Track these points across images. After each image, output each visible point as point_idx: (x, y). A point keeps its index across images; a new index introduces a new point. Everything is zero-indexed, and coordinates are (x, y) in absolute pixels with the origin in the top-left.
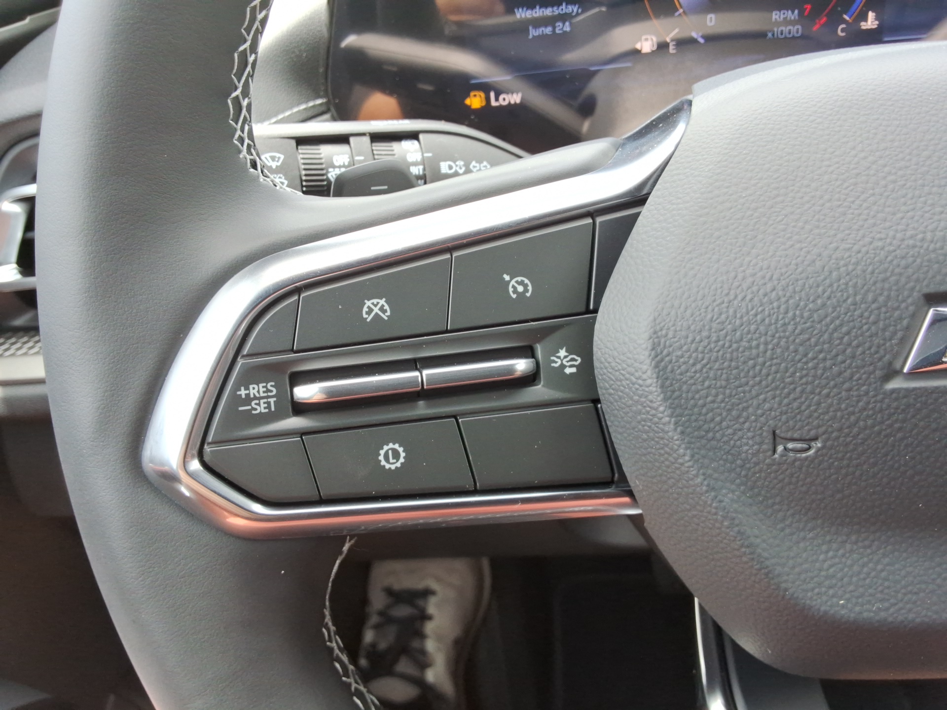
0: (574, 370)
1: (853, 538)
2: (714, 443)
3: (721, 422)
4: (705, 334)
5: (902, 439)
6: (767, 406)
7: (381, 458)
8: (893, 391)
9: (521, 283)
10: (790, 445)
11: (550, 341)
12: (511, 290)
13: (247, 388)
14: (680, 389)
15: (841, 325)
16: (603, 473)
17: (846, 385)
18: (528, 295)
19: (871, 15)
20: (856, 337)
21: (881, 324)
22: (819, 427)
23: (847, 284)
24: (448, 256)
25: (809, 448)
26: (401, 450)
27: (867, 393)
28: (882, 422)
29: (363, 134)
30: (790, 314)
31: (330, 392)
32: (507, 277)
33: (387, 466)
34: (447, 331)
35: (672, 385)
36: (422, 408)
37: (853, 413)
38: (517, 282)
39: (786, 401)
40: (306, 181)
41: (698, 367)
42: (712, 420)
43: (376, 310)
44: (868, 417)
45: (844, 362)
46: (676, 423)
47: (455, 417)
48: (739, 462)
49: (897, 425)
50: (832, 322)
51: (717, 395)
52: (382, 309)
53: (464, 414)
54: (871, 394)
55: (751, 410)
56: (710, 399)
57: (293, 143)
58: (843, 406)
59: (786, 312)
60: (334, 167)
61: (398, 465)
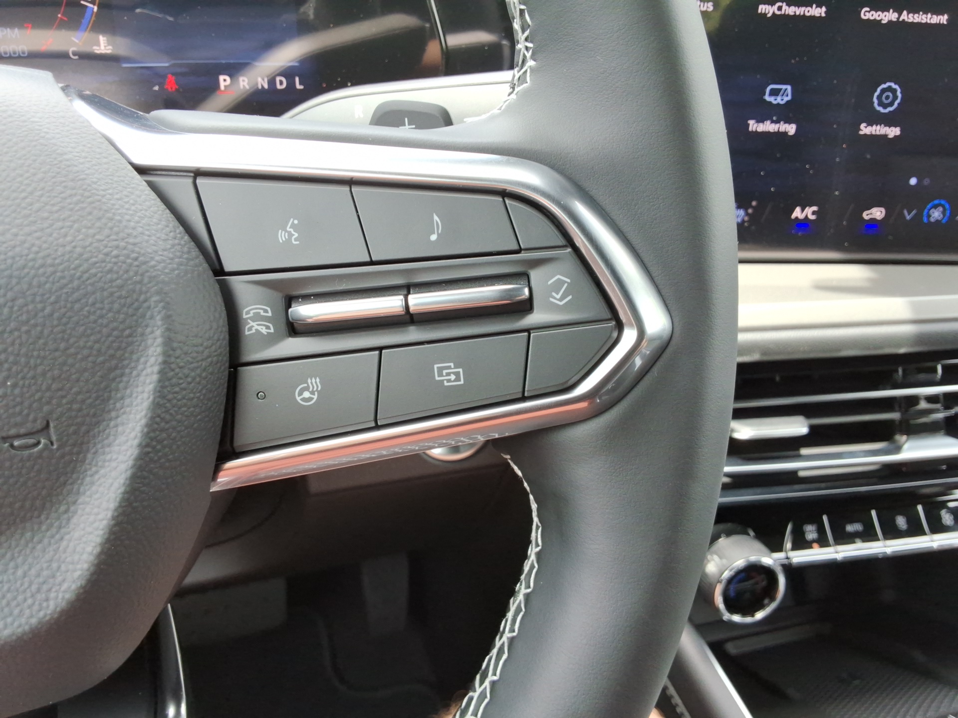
19: (102, 39)
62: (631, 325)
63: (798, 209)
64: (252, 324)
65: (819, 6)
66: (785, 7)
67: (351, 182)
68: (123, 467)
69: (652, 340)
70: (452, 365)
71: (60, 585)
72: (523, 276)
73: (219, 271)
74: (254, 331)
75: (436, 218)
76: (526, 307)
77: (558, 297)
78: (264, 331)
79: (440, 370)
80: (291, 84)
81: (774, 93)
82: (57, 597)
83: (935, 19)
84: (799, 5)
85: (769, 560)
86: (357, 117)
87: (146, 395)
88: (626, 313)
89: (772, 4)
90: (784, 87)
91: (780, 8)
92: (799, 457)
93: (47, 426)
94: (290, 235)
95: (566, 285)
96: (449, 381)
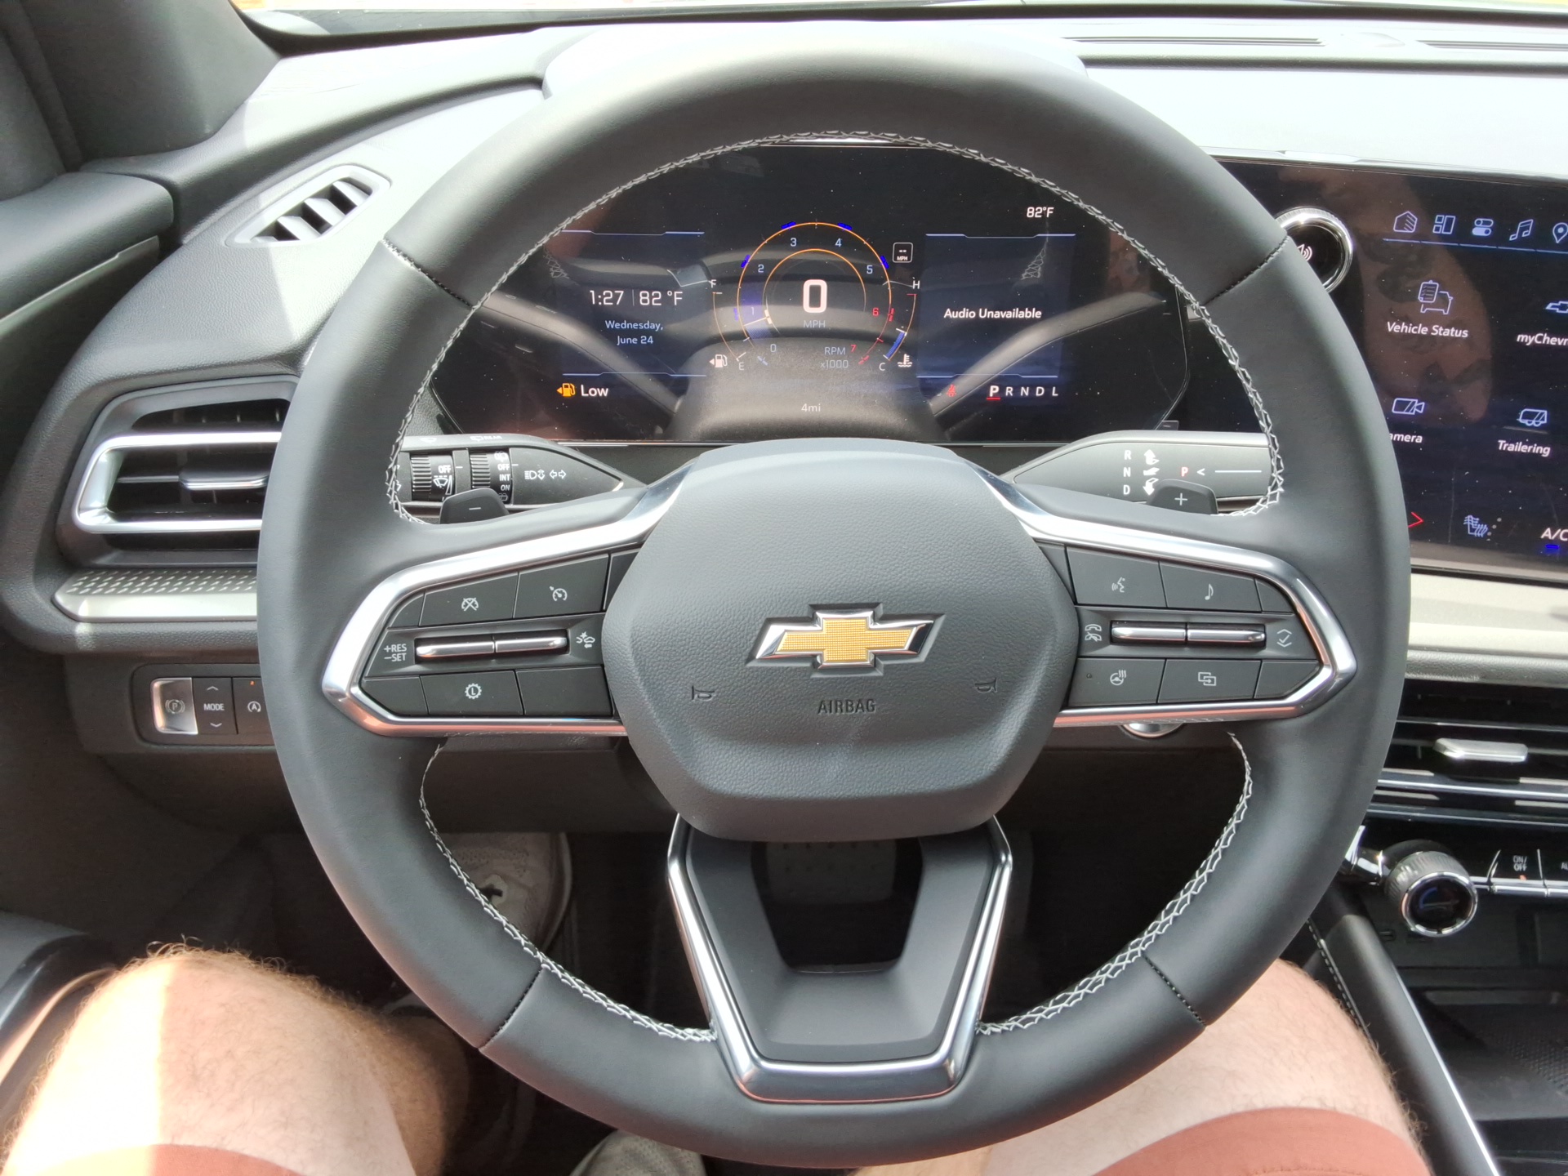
0: (590, 646)
1: (734, 748)
2: (661, 692)
3: (666, 680)
4: (659, 630)
5: (756, 693)
6: (689, 672)
7: (467, 692)
8: (751, 668)
9: (561, 592)
10: (701, 695)
11: (577, 627)
12: (554, 596)
13: (390, 647)
14: (645, 660)
15: (726, 631)
16: (605, 709)
17: (729, 663)
18: (565, 599)
19: (906, 357)
20: (733, 638)
21: (746, 632)
22: (714, 685)
23: (731, 609)
24: (516, 574)
25: (710, 696)
26: (479, 688)
27: (738, 668)
28: (745, 684)
29: (464, 449)
30: (702, 623)
31: (439, 651)
32: (552, 588)
33: (470, 697)
34: (512, 619)
35: (640, 658)
36: (494, 664)
37: (731, 678)
38: (558, 592)
39: (699, 670)
40: (416, 484)
41: (655, 648)
42: (661, 679)
43: (470, 605)
44: (738, 681)
45: (727, 651)
46: (641, 680)
47: (514, 670)
48: (675, 703)
49: (753, 686)
50: (722, 628)
51: (664, 665)
52: (474, 604)
53: (519, 669)
54: (740, 668)
55: (681, 674)
56: (661, 667)
57: (408, 455)
58: (726, 674)
59: (700, 622)
60: (438, 474)
61: (477, 696)
62: (1328, 666)
63: (1548, 530)
64: (1089, 634)
66: (1546, 337)
67: (1159, 560)
68: (1026, 706)
69: (1342, 674)
70: (1210, 674)
71: (989, 762)
72: (1260, 626)
73: (1075, 602)
74: (1090, 639)
75: (1210, 587)
76: (1261, 645)
77: (1283, 642)
78: (1096, 639)
79: (1202, 676)
80: (1048, 393)
81: (1529, 415)
82: (986, 769)
84: (1561, 336)
85: (1464, 879)
86: (1126, 458)
87: (1042, 671)
88: (1325, 658)
89: (1533, 334)
90: (1540, 411)
91: (1540, 338)
92: (1516, 785)
93: (995, 681)
94: (1119, 587)
95: (1288, 636)
96: (1207, 683)
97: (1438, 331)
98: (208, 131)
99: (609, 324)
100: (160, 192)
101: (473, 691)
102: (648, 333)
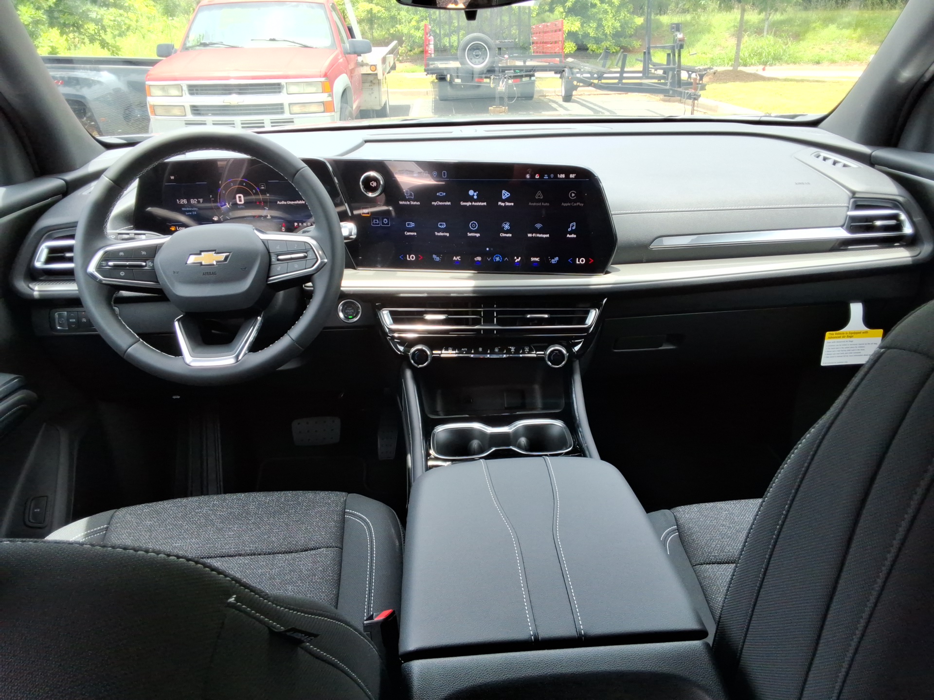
0: (152, 265)
11: (149, 260)
13: (103, 262)
18: (146, 255)
20: (182, 260)
26: (124, 273)
31: (114, 264)
34: (132, 258)
36: (127, 267)
38: (143, 253)
43: (121, 254)
47: (132, 269)
52: (123, 254)
53: (134, 269)
63: (455, 257)
64: (273, 259)
65: (448, 202)
66: (439, 202)
73: (269, 252)
76: (307, 257)
81: (441, 225)
83: (482, 204)
84: (443, 202)
89: (435, 202)
90: (443, 223)
93: (246, 268)
97: (412, 203)
98: (78, 167)
99: (183, 209)
100: (63, 182)
101: (122, 274)
102: (194, 211)
